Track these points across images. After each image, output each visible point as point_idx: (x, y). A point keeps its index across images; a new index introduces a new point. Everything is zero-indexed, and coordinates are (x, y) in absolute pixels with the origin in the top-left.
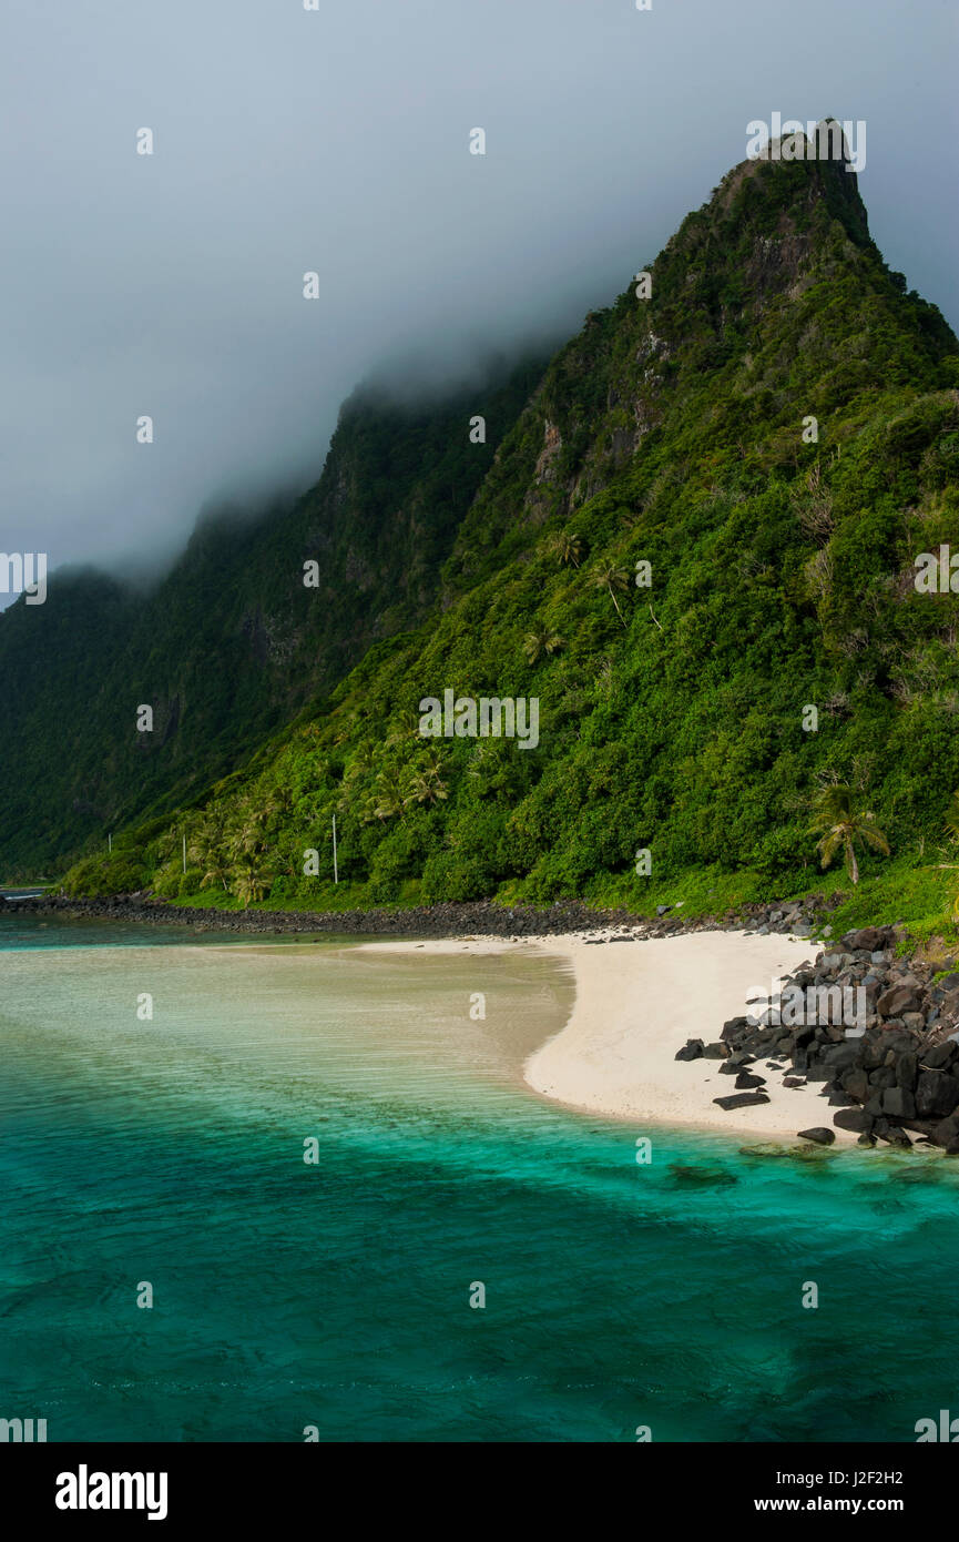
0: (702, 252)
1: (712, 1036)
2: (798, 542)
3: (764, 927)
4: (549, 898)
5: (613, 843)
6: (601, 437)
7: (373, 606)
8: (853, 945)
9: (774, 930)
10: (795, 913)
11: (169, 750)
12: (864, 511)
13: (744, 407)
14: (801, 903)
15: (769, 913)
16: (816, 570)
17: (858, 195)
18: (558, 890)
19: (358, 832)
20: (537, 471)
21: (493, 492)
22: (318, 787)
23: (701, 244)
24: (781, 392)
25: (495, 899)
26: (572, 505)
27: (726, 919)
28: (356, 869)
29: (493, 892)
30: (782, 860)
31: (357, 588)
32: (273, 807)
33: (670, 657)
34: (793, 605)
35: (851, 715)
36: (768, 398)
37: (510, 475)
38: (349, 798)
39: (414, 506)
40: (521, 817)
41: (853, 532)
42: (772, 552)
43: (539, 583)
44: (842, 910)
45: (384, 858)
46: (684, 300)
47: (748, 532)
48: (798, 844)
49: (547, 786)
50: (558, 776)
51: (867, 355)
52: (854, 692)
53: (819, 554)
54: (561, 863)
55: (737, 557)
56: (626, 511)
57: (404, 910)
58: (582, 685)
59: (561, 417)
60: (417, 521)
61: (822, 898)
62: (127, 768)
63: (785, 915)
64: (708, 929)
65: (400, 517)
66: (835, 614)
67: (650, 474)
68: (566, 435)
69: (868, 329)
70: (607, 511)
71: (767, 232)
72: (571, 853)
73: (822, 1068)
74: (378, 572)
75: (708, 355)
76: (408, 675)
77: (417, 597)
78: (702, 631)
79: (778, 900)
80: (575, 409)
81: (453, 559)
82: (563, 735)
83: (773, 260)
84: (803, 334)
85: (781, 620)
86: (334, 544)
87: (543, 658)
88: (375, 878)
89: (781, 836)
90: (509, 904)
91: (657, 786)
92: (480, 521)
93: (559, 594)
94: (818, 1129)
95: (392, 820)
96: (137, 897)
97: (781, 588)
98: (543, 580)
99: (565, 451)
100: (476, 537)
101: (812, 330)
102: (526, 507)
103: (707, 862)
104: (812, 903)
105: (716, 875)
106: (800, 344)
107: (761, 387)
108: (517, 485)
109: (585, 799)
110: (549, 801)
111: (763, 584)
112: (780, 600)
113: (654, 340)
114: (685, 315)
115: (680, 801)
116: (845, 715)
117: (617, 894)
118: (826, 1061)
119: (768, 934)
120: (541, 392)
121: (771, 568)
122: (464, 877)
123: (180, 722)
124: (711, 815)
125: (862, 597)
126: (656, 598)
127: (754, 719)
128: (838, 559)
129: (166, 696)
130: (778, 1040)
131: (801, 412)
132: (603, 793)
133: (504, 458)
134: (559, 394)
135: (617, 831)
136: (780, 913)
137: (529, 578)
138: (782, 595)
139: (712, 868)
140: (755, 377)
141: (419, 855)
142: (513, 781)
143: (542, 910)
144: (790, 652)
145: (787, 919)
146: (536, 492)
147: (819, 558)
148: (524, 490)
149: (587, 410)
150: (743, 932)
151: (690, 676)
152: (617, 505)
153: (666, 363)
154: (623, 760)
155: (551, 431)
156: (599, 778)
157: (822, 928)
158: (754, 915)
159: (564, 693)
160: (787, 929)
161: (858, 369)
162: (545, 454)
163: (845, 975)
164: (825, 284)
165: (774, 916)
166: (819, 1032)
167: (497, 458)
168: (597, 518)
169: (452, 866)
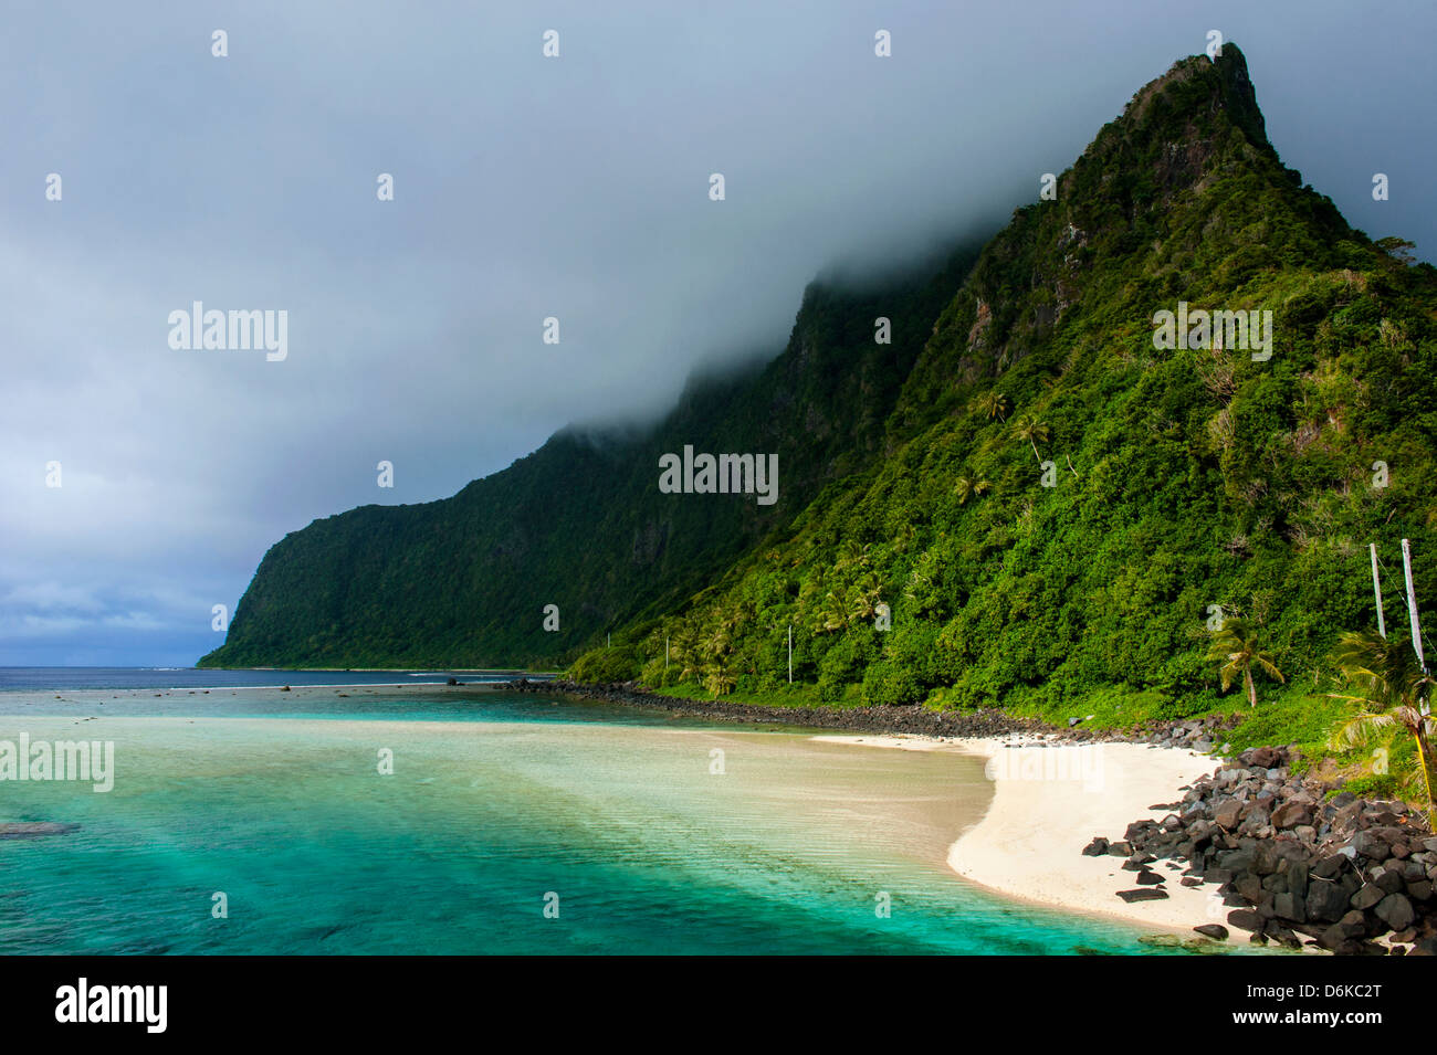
0: (1116, 156)
1: (1117, 835)
2: (1202, 402)
3: (1167, 742)
4: (973, 706)
5: (1031, 661)
6: (1025, 312)
7: (828, 452)
8: (1250, 763)
9: (1177, 745)
10: (1196, 730)
11: (658, 567)
12: (1263, 376)
13: (1153, 286)
14: (1202, 722)
15: (1172, 730)
16: (1219, 427)
17: (1256, 105)
18: (981, 699)
19: (809, 641)
20: (970, 340)
21: (931, 359)
22: (777, 602)
23: (1115, 149)
24: (1187, 272)
25: (925, 704)
26: (999, 370)
27: (1132, 733)
28: (807, 672)
29: (924, 698)
30: (1185, 682)
31: (815, 437)
32: (740, 617)
33: (1085, 500)
34: (1198, 457)
35: (1251, 555)
36: (1175, 277)
37: (947, 343)
38: (803, 612)
39: (864, 370)
40: (949, 635)
41: (1253, 393)
42: (1178, 411)
43: (970, 435)
44: (1240, 730)
45: (831, 665)
46: (1100, 196)
47: (1156, 393)
48: (1200, 669)
49: (973, 608)
50: (983, 599)
51: (1265, 241)
52: (1255, 535)
53: (1221, 413)
54: (985, 676)
55: (1146, 414)
56: (1048, 375)
57: (847, 709)
58: (1005, 522)
59: (991, 296)
60: (867, 382)
61: (1221, 718)
62: (625, 580)
63: (1187, 731)
64: (1115, 741)
65: (852, 379)
66: (1237, 465)
67: (1069, 343)
68: (995, 311)
69: (1266, 219)
70: (1030, 374)
71: (1174, 138)
72: (993, 667)
73: (1217, 871)
74: (833, 424)
75: (1121, 242)
76: (856, 510)
77: (864, 445)
78: (1113, 478)
79: (1181, 718)
80: (1004, 288)
81: (896, 414)
82: (988, 565)
83: (1180, 161)
84: (1207, 223)
85: (1186, 470)
86: (797, 401)
87: (972, 499)
88: (823, 681)
89: (1184, 661)
90: (937, 709)
91: (1071, 612)
92: (920, 383)
93: (987, 445)
94: (1213, 926)
95: (839, 633)
96: (629, 686)
97: (1186, 442)
98: (973, 432)
99: (994, 324)
100: (916, 396)
101: (1215, 220)
102: (960, 371)
103: (1116, 681)
104: (1211, 723)
105: (1123, 693)
106: (1204, 232)
107: (1169, 268)
108: (952, 353)
109: (1006, 622)
110: (974, 622)
111: (1171, 438)
112: (1185, 452)
113: (1073, 231)
114: (1100, 208)
115: (1092, 626)
116: (1245, 555)
117: (1033, 705)
118: (1222, 865)
119: (1171, 748)
120: (974, 274)
121: (1177, 425)
122: (899, 684)
123: (668, 543)
124: (1119, 640)
125: (1261, 451)
126: (1073, 449)
127: (1161, 557)
128: (1239, 417)
129: (657, 522)
130: (1178, 843)
131: (1205, 290)
132: (1022, 616)
133: (940, 331)
134: (989, 276)
135: (1034, 650)
136: (1182, 730)
137: (961, 430)
138: (1187, 448)
139: (1120, 687)
140: (1163, 259)
141: (861, 663)
142: (943, 603)
143: (966, 715)
144: (1195, 499)
145: (1189, 735)
146: (968, 359)
147: (1221, 415)
148: (958, 356)
149: (1013, 289)
150: (1147, 745)
151: (1103, 517)
152: (1039, 369)
153: (1084, 249)
154: (1041, 589)
155: (982, 307)
156: (1019, 603)
157: (1220, 746)
158: (1158, 730)
159: (989, 529)
160: (1189, 745)
161: (1258, 253)
162: (977, 327)
163: (1241, 789)
164: (1227, 180)
165: (1177, 732)
166: (1216, 838)
167: (936, 330)
168: (1021, 380)
169: (889, 674)
